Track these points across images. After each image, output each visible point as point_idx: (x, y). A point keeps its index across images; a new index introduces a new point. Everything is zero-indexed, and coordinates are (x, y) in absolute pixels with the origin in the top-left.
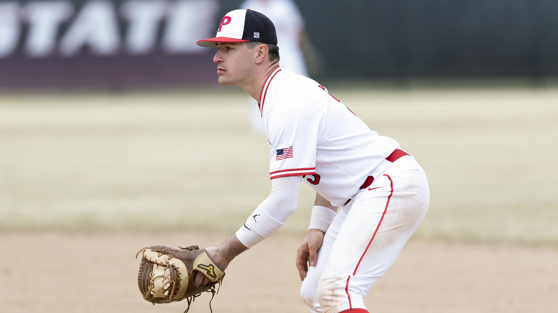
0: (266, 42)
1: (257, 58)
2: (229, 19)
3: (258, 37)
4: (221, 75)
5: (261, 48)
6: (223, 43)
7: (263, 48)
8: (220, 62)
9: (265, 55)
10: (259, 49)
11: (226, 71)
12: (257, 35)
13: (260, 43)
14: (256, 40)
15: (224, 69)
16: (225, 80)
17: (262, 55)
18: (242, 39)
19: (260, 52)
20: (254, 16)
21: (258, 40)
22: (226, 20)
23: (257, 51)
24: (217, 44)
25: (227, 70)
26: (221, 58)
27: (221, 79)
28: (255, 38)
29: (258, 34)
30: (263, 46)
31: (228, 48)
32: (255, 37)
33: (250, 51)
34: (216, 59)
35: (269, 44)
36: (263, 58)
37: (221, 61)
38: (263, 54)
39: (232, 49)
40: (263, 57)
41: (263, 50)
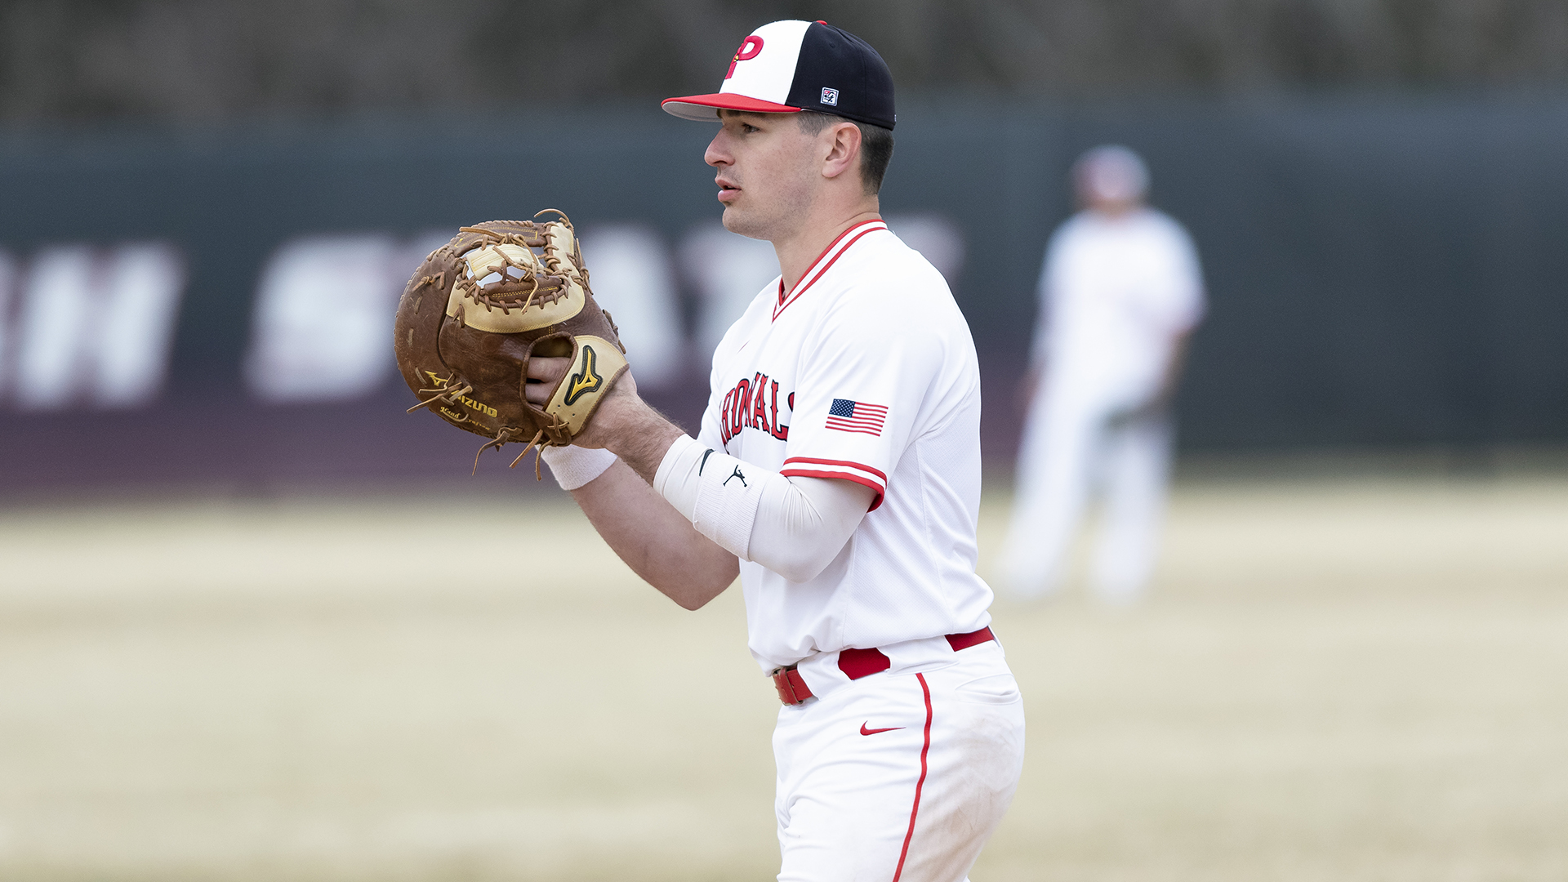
0: (856, 117)
1: (828, 162)
2: (759, 44)
3: (833, 102)
4: (729, 203)
5: (840, 133)
6: (734, 112)
7: (847, 135)
8: (724, 165)
9: (851, 153)
10: (836, 135)
11: (740, 189)
12: (832, 97)
13: (838, 118)
14: (828, 110)
15: (733, 183)
16: (738, 217)
17: (842, 152)
18: (786, 104)
19: (838, 143)
20: (829, 41)
21: (833, 111)
22: (750, 47)
23: (828, 141)
24: (719, 113)
25: (743, 186)
26: (725, 152)
27: (728, 214)
28: (825, 105)
29: (835, 93)
30: (845, 129)
31: (749, 128)
32: (824, 100)
33: (806, 138)
34: (711, 154)
35: (863, 126)
36: (844, 163)
37: (725, 163)
38: (845, 149)
39: (758, 130)
40: (843, 159)
41: (846, 140)
